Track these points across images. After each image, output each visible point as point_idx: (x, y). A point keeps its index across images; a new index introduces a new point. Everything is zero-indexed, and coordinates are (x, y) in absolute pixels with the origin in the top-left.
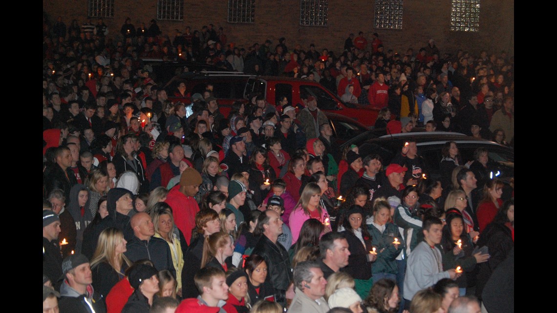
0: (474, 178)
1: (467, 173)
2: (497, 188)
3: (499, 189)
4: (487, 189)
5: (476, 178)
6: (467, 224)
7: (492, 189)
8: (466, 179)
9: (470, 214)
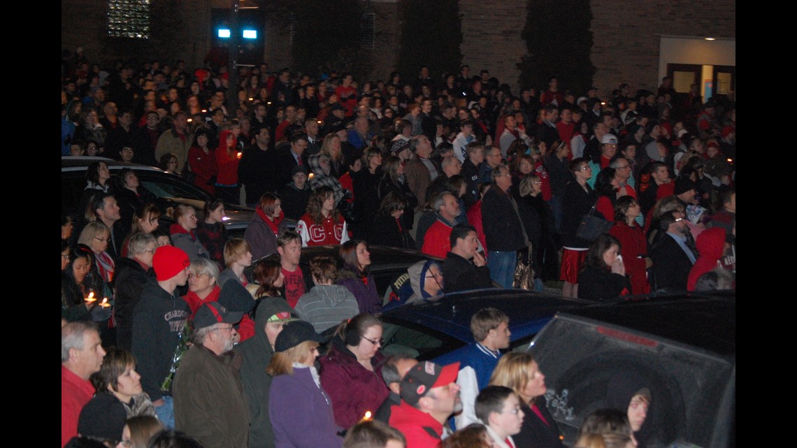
0: (115, 205)
1: (105, 200)
2: (152, 218)
3: (154, 219)
4: (137, 220)
5: (118, 205)
6: (106, 271)
7: (144, 220)
8: (103, 208)
9: (111, 256)
